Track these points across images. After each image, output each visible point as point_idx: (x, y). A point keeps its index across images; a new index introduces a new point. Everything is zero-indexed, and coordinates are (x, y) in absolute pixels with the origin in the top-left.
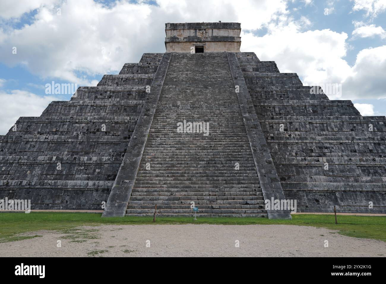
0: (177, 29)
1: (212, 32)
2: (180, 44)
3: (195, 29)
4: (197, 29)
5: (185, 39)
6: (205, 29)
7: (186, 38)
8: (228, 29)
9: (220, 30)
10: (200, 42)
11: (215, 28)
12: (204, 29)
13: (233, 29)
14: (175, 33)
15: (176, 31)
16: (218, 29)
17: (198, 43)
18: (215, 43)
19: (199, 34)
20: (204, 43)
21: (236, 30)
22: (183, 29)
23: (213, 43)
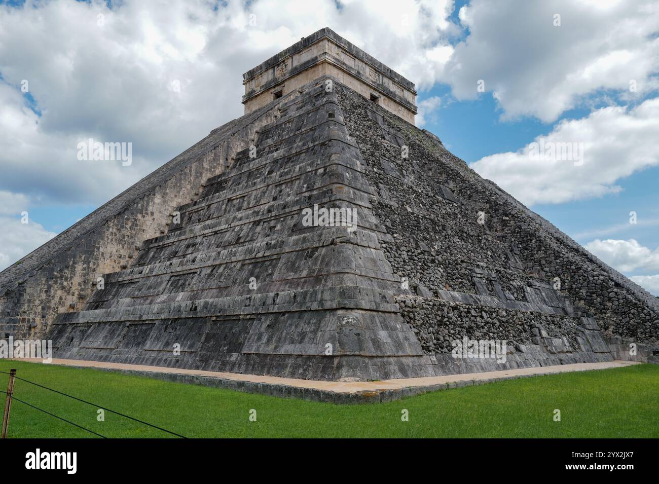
0: (254, 78)
1: (292, 62)
2: (258, 98)
3: (273, 67)
4: (275, 66)
5: (262, 89)
6: (284, 61)
7: (263, 86)
8: (310, 46)
9: (301, 53)
10: (277, 85)
11: (294, 54)
12: (282, 62)
13: (316, 43)
14: (253, 85)
15: (254, 80)
16: (298, 53)
17: (276, 88)
18: (295, 78)
19: (278, 73)
20: (283, 85)
21: (321, 43)
22: (261, 74)
23: (292, 80)
